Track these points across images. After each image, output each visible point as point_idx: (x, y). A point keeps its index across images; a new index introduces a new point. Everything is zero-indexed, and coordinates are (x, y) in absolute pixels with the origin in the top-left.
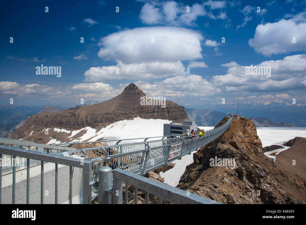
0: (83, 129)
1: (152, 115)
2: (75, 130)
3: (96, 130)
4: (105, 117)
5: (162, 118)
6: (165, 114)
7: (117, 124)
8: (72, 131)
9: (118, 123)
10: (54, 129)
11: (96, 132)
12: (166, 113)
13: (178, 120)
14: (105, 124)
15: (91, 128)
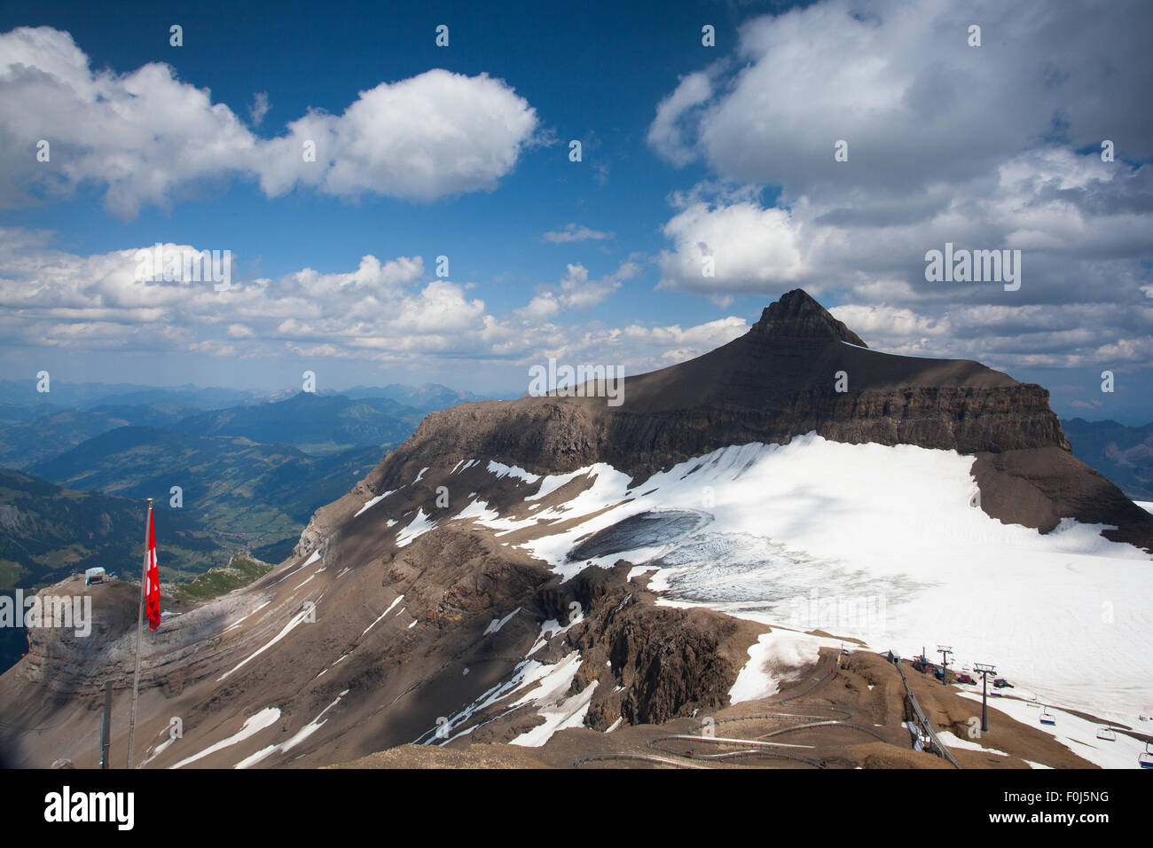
0: (582, 471)
1: (878, 426)
2: (556, 471)
3: (630, 480)
4: (671, 426)
5: (923, 441)
6: (942, 421)
7: (716, 461)
8: (544, 475)
9: (722, 454)
10: (488, 464)
11: (630, 486)
12: (945, 417)
13: (1008, 453)
14: (669, 456)
15: (611, 467)
